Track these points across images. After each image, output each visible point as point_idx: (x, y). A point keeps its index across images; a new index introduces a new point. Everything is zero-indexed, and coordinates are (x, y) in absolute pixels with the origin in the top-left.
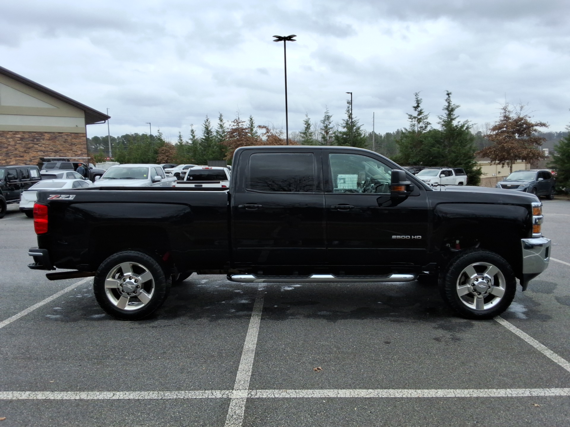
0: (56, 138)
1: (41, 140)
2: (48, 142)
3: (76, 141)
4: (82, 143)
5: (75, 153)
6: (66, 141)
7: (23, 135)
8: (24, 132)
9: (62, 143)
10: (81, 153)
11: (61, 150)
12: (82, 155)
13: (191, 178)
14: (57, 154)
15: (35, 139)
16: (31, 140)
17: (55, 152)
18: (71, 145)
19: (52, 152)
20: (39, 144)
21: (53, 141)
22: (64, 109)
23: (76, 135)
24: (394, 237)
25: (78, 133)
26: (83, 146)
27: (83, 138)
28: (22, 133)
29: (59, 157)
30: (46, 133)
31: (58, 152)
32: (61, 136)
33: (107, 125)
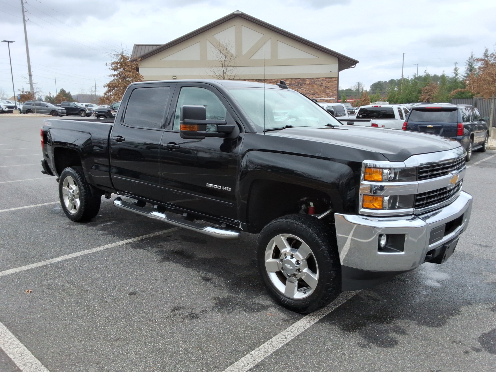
0: (314, 82)
1: (304, 85)
2: (308, 87)
3: (329, 85)
4: (334, 86)
5: (327, 95)
6: (322, 85)
7: (291, 81)
8: (292, 79)
9: (319, 86)
10: (332, 95)
11: (317, 93)
12: (333, 96)
13: (361, 116)
14: (314, 95)
15: (299, 84)
16: (297, 85)
17: (312, 95)
18: (325, 88)
19: (311, 94)
20: (302, 88)
21: (312, 85)
22: (323, 58)
23: (330, 79)
24: (208, 185)
25: (331, 78)
26: (334, 89)
27: (335, 81)
28: (290, 80)
29: (316, 98)
30: (307, 79)
31: (315, 94)
32: (319, 81)
33: (402, 69)
